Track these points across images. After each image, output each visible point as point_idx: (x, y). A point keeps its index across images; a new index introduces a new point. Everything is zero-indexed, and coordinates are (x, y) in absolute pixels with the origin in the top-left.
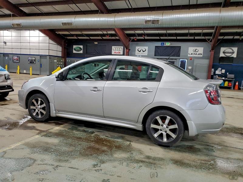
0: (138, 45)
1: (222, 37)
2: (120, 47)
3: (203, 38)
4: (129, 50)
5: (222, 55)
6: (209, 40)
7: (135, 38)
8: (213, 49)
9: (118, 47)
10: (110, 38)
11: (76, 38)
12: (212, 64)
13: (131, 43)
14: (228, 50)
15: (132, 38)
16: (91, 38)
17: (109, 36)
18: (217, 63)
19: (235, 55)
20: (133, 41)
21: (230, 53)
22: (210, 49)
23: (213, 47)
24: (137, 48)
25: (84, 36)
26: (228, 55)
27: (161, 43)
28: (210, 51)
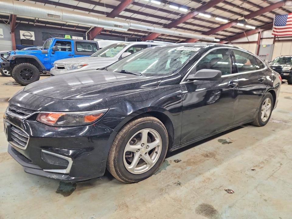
1: (19, 21)
5: (22, 37)
6: (6, 22)
8: (13, 31)
12: (15, 45)
14: (26, 33)
18: (20, 45)
19: (33, 38)
21: (29, 36)
22: (10, 32)
23: (12, 29)
26: (28, 38)
28: (10, 33)
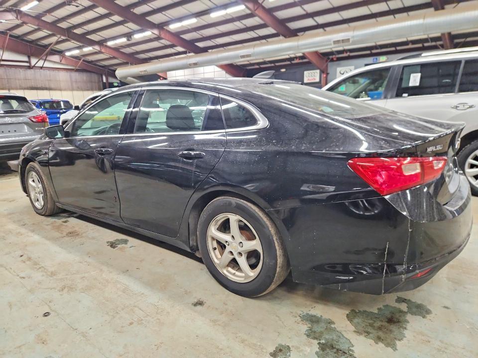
0: (339, 66)
2: (314, 71)
3: (434, 44)
4: (327, 74)
7: (334, 56)
9: (311, 71)
10: (301, 61)
11: (257, 67)
13: (330, 64)
15: (331, 57)
16: (277, 64)
17: (299, 59)
20: (332, 60)
24: (339, 69)
25: (267, 64)
27: (374, 59)
